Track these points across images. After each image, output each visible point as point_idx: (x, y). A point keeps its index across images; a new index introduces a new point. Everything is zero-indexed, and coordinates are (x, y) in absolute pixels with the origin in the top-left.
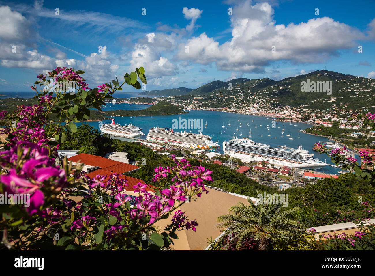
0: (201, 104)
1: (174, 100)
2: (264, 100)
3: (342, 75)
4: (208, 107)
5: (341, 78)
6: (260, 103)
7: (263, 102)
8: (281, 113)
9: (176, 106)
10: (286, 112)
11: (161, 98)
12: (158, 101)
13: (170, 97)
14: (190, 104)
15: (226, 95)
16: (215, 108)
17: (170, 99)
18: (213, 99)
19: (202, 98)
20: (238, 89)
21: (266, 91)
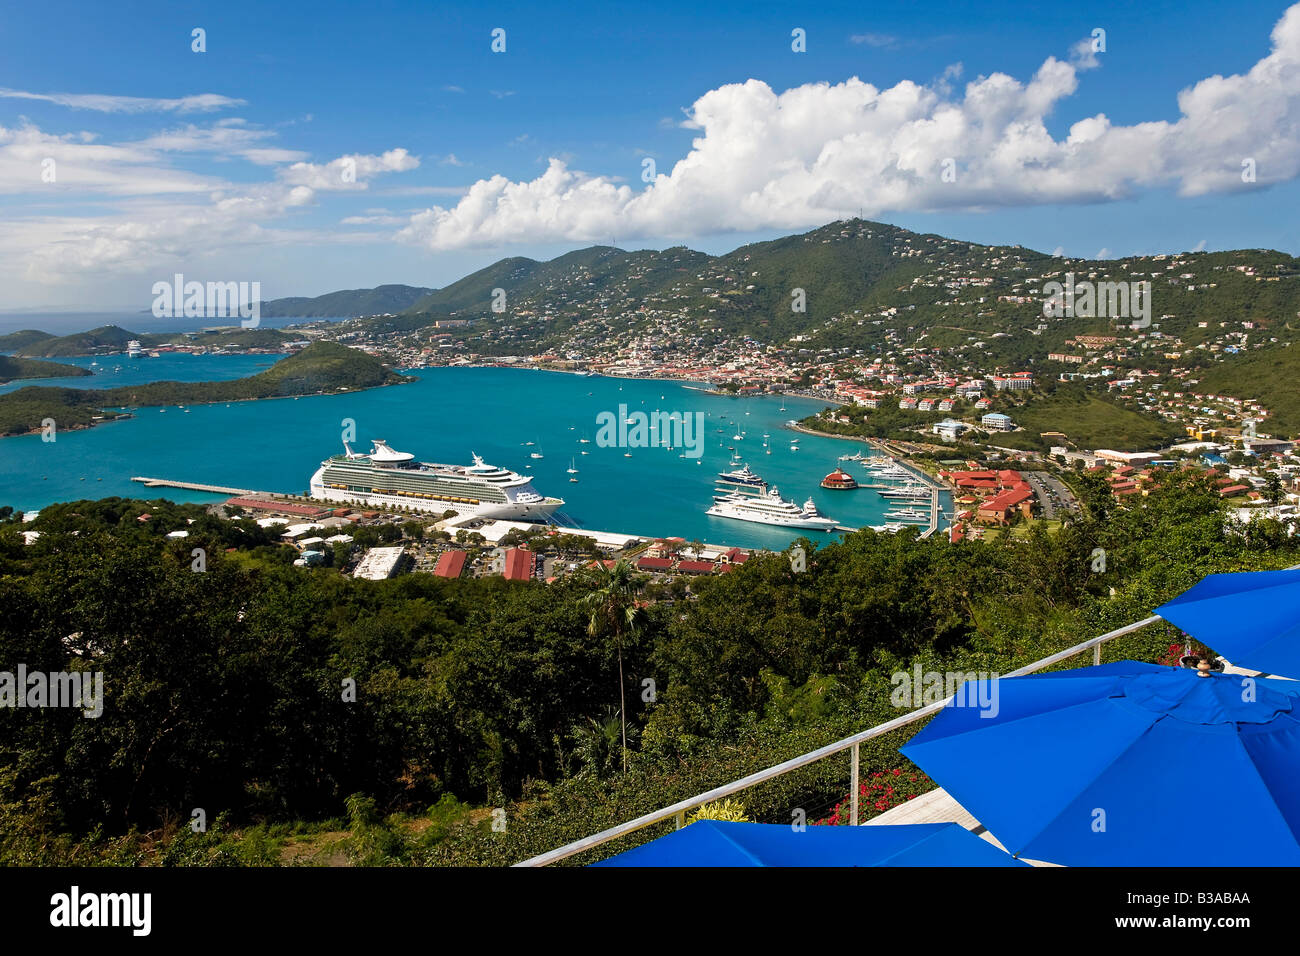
0: (460, 345)
1: (362, 333)
2: (675, 323)
3: (910, 235)
4: (486, 353)
5: (908, 244)
6: (661, 332)
7: (674, 330)
8: (731, 366)
9: (371, 356)
10: (747, 360)
11: (316, 328)
12: (303, 338)
13: (346, 321)
14: (420, 348)
15: (550, 310)
16: (511, 359)
17: (348, 329)
18: (502, 324)
19: (462, 322)
20: (588, 287)
21: (681, 293)
